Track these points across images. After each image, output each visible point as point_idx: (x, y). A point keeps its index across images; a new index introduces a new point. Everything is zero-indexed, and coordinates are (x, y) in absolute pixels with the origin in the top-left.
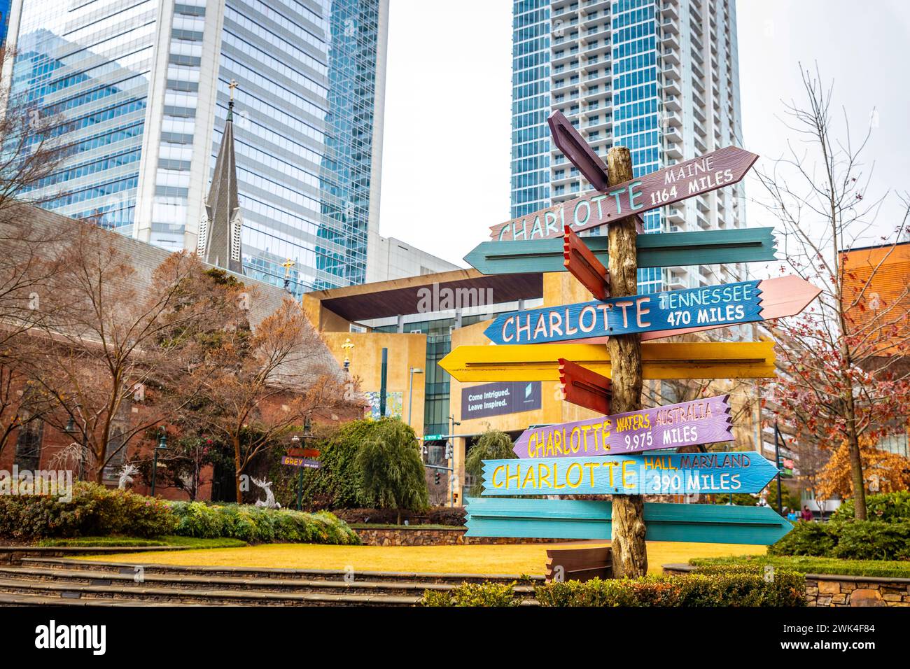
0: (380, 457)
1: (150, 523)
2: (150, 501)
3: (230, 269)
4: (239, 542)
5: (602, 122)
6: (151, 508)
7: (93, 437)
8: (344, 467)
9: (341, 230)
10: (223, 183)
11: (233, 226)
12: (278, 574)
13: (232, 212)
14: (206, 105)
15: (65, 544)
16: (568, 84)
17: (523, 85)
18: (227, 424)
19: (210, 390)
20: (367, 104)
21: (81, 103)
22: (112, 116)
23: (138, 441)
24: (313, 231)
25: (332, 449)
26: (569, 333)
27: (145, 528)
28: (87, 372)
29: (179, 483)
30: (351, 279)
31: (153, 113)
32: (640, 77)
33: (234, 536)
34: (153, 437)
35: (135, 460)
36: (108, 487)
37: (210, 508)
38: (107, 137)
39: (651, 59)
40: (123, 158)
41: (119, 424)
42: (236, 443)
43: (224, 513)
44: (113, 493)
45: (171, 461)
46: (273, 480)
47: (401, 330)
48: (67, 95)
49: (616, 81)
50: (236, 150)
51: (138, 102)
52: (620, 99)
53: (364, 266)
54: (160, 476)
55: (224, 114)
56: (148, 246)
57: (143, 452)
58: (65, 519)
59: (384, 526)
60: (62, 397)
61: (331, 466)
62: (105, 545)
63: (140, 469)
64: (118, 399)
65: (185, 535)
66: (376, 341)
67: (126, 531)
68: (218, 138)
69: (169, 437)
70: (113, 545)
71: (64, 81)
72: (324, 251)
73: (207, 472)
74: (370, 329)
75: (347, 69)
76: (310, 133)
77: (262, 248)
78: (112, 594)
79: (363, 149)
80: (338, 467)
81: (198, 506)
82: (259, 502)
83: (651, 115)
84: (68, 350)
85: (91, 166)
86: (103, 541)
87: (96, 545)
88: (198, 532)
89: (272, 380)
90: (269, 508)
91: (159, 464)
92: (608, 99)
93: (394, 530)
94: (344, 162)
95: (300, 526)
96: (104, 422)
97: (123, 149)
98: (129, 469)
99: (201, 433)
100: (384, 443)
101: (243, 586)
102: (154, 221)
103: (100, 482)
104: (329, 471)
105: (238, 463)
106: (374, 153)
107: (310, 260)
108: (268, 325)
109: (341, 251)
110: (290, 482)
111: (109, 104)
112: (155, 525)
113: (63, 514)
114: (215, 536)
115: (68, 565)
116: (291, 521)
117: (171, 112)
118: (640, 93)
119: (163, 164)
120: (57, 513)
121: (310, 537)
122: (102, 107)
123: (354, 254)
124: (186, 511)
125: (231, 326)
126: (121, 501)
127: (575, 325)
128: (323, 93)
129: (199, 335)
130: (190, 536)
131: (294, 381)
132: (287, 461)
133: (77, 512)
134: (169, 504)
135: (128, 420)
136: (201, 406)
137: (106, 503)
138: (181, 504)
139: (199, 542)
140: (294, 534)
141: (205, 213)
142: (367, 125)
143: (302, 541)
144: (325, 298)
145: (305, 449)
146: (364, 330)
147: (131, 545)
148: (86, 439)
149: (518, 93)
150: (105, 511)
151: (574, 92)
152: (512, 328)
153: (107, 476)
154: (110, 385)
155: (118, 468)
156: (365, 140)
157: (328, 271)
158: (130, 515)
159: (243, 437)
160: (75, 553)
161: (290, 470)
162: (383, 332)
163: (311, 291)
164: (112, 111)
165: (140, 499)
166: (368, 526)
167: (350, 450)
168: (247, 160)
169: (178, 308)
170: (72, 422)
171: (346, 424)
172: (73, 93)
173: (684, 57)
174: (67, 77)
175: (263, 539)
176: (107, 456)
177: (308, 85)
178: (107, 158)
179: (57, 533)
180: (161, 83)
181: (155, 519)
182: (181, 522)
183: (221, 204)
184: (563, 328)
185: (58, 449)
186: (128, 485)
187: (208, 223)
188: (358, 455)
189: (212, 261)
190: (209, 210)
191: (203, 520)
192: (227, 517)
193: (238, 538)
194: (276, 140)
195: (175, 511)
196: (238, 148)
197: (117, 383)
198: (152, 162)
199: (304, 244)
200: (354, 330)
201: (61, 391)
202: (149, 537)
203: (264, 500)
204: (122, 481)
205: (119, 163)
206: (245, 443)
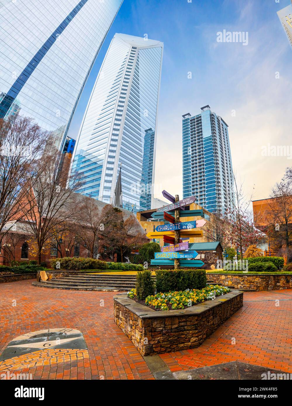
0: (152, 251)
1: (103, 266)
2: (103, 262)
3: (120, 207)
4: (122, 270)
5: (202, 170)
6: (103, 263)
7: (90, 248)
8: (145, 254)
9: (145, 196)
10: (119, 187)
11: (120, 197)
12: (128, 276)
13: (120, 193)
14: (116, 167)
15: (86, 271)
16: (195, 162)
17: (185, 162)
18: (119, 244)
19: (115, 237)
20: (151, 166)
21: (88, 167)
22: (95, 170)
23: (100, 248)
24: (139, 197)
25: (142, 250)
26: (168, 229)
27: (102, 267)
28: (89, 232)
29: (110, 258)
30: (148, 208)
31: (104, 169)
32: (210, 160)
33: (121, 269)
34: (103, 247)
35: (100, 253)
36: (94, 259)
37: (115, 263)
38: (93, 175)
39: (212, 156)
40: (97, 180)
41: (96, 244)
42: (121, 249)
43: (118, 264)
44: (95, 260)
45: (108, 253)
46: (129, 257)
47: (159, 221)
48: (85, 165)
49: (205, 161)
50: (122, 184)
51: (101, 166)
52: (206, 165)
53: (150, 205)
54: (106, 256)
55: (119, 169)
56: (102, 202)
57: (102, 251)
58: (86, 266)
59: (153, 267)
60: (83, 238)
61: (142, 254)
62: (94, 271)
63: (101, 255)
64: (95, 239)
65: (110, 269)
66: (153, 224)
67: (98, 268)
68: (118, 175)
69: (107, 247)
70: (96, 271)
71: (85, 161)
72: (141, 202)
73: (116, 255)
74: (152, 220)
75: (147, 158)
76: (139, 168)
77: (128, 201)
78: (96, 280)
79: (150, 177)
80: (144, 254)
81: (113, 263)
82: (126, 262)
83: (213, 169)
84: (84, 227)
85: (90, 182)
86: (93, 270)
87: (92, 271)
88: (113, 268)
89: (129, 233)
90: (129, 263)
91: (105, 254)
92: (203, 165)
93: (155, 268)
94: (146, 180)
95: (135, 267)
96: (93, 244)
97: (97, 177)
98: (98, 255)
99: (114, 246)
100: (153, 248)
101: (121, 278)
102: (103, 195)
103: (93, 258)
104: (142, 255)
105: (122, 253)
106: (153, 178)
107: (138, 204)
108: (127, 221)
109: (145, 202)
110: (133, 258)
111: (94, 167)
112: (104, 267)
113: (85, 265)
114: (117, 269)
115: (87, 275)
116: (133, 266)
117: (108, 169)
118: (210, 164)
119: (106, 181)
120: (84, 264)
121: (137, 269)
122: (93, 168)
123: (148, 202)
124: (110, 264)
125: (119, 221)
126: (97, 262)
127: (169, 228)
128: (142, 164)
129: (112, 223)
130: (112, 269)
131: (133, 234)
132: (132, 253)
133: (88, 264)
134: (107, 262)
135: (98, 244)
136: (113, 240)
137: (94, 262)
138: (109, 262)
139: (113, 271)
140: (133, 269)
141: (114, 194)
142: (151, 171)
143: (135, 270)
144: (141, 213)
145: (136, 250)
146: (150, 221)
147: (99, 271)
148: (89, 248)
149: (184, 164)
150: (94, 264)
151: (196, 163)
152: (160, 228)
153: (94, 256)
154: (93, 235)
155: (96, 255)
156: (151, 175)
157: (142, 206)
158: (99, 265)
159: (123, 247)
160: (88, 272)
161: (133, 255)
162: (155, 221)
163: (138, 211)
164: (95, 168)
165: (100, 261)
166: (150, 267)
167: (146, 250)
168: (124, 186)
169: (108, 217)
170: (86, 244)
171: (145, 243)
172: (87, 164)
173: (219, 155)
174: (86, 161)
175: (127, 270)
176: (94, 252)
177: (138, 162)
178: (93, 180)
179: (84, 268)
180: (106, 162)
181: (104, 266)
182: (109, 266)
183: (118, 191)
184: (167, 228)
185: (83, 250)
186: (99, 258)
187: (115, 196)
188: (147, 251)
189: (116, 205)
190: (115, 193)
191: (114, 266)
192: (119, 265)
193: (121, 270)
194: (131, 175)
195: (108, 264)
196: (122, 177)
197: (95, 235)
198: (103, 181)
199: (137, 200)
200: (148, 221)
201: (83, 237)
202: (103, 269)
203: (127, 262)
204: (97, 257)
205: (92, 171)
206: (123, 249)
